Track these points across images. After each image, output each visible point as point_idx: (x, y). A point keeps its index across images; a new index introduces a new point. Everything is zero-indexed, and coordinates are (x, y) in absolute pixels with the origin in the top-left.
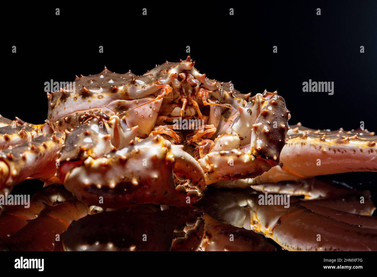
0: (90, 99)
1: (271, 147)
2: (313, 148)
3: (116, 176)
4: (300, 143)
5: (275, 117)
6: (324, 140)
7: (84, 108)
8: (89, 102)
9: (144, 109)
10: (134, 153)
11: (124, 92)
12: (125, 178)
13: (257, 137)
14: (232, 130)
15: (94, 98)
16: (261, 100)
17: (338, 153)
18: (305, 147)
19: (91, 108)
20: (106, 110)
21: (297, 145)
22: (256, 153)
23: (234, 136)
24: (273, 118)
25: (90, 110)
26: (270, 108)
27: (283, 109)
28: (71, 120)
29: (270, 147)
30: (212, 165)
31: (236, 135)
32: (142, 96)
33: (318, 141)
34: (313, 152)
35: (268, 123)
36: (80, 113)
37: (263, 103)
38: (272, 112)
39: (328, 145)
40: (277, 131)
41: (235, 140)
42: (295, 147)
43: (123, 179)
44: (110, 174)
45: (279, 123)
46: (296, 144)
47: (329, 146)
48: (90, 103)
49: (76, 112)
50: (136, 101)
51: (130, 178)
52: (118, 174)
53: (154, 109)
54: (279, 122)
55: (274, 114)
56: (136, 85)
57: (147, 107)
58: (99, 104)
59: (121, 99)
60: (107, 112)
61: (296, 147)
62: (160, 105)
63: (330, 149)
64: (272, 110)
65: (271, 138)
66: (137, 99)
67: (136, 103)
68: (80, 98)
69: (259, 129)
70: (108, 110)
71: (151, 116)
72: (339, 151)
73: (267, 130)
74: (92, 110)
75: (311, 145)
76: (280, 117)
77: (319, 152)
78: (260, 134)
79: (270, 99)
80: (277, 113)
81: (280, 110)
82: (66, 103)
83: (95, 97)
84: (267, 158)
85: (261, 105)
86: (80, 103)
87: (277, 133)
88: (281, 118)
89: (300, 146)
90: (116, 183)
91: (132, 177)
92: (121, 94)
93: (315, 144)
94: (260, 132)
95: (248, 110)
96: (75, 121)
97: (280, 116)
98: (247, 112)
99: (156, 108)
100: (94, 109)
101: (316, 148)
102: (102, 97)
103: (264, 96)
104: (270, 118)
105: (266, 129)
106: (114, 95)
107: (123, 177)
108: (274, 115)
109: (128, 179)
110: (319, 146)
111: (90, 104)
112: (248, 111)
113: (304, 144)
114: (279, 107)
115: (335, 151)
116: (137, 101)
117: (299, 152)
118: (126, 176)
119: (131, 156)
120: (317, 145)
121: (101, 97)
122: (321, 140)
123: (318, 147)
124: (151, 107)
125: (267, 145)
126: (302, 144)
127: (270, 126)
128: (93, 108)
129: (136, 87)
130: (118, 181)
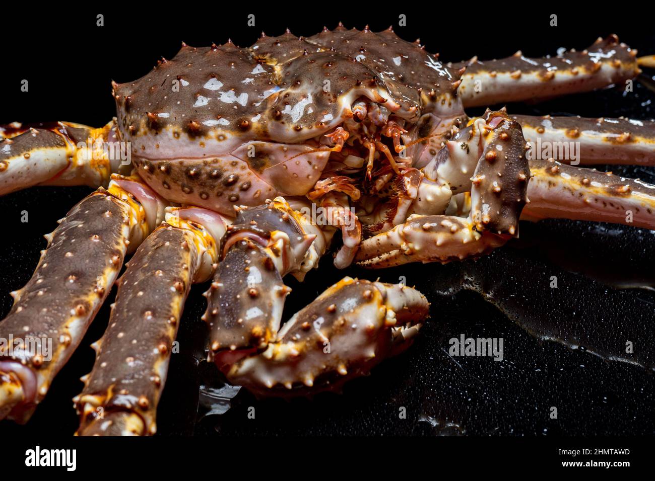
0: (203, 140)
1: (505, 214)
2: (567, 194)
3: (314, 367)
4: (546, 181)
5: (508, 163)
6: (588, 185)
7: (193, 156)
8: (202, 146)
9: (298, 163)
10: (337, 326)
11: (262, 130)
12: (327, 366)
13: (481, 200)
14: (437, 175)
15: (210, 140)
16: (483, 131)
17: (609, 207)
18: (555, 190)
19: (205, 156)
20: (232, 161)
21: (540, 183)
22: (481, 228)
23: (441, 185)
24: (506, 165)
25: (205, 160)
26: (499, 148)
27: (521, 145)
28: (172, 171)
29: (503, 214)
30: (411, 245)
31: (445, 185)
32: (293, 141)
33: (576, 183)
34: (567, 199)
35: (498, 175)
36: (187, 162)
37: (486, 135)
38: (502, 154)
39: (595, 193)
40: (513, 187)
41: (443, 195)
42: (537, 187)
43: (324, 370)
44: (304, 366)
45: (516, 171)
46: (538, 181)
47: (594, 195)
48: (204, 147)
49: (180, 160)
50: (283, 147)
51: (335, 365)
52: (316, 364)
53: (316, 168)
54: (515, 169)
55: (506, 157)
56: (283, 123)
57: (303, 160)
58: (220, 150)
59: (255, 140)
60: (234, 164)
61: (539, 186)
62: (326, 161)
63: (596, 200)
64: (503, 150)
65: (504, 199)
66: (284, 143)
67: (282, 149)
68: (184, 136)
69: (484, 185)
70: (235, 159)
71: (310, 177)
72: (612, 205)
73: (498, 189)
74: (209, 160)
75: (565, 188)
76: (517, 160)
77: (579, 201)
78: (487, 194)
79: (497, 127)
80: (512, 154)
81: (516, 147)
82: (158, 137)
83: (211, 138)
84: (500, 233)
85: (483, 139)
86: (187, 145)
87: (513, 190)
88: (518, 163)
89: (546, 187)
90: (313, 376)
91: (338, 363)
92: (257, 134)
93: (571, 188)
94: (487, 190)
95: (462, 146)
96: (180, 175)
97: (517, 158)
98: (462, 148)
99: (320, 166)
100: (212, 159)
101: (573, 195)
102: (225, 138)
103: (488, 122)
104: (500, 166)
105: (496, 186)
106: (244, 135)
107: (324, 367)
108: (507, 159)
109: (332, 368)
110: (579, 192)
111: (204, 149)
112: (464, 148)
113: (554, 185)
114: (513, 143)
115: (605, 204)
116: (286, 147)
117: (544, 194)
118: (328, 364)
119: (334, 333)
120: (576, 190)
121: (221, 138)
122: (582, 183)
123: (577, 194)
124: (310, 163)
125: (498, 213)
126: (550, 183)
127: (501, 180)
128: (209, 157)
129: (282, 125)
130: (316, 373)
